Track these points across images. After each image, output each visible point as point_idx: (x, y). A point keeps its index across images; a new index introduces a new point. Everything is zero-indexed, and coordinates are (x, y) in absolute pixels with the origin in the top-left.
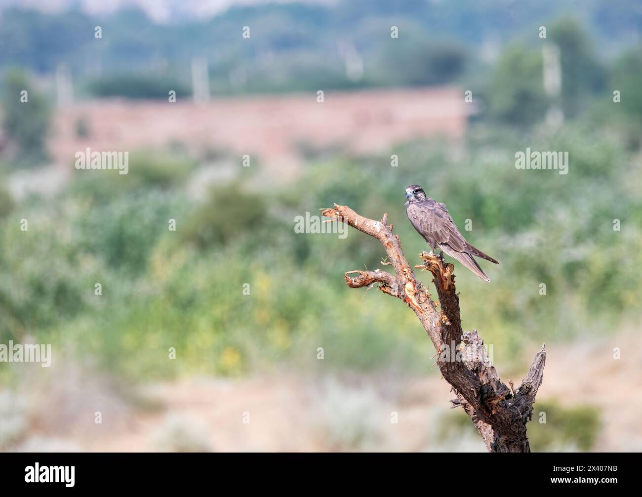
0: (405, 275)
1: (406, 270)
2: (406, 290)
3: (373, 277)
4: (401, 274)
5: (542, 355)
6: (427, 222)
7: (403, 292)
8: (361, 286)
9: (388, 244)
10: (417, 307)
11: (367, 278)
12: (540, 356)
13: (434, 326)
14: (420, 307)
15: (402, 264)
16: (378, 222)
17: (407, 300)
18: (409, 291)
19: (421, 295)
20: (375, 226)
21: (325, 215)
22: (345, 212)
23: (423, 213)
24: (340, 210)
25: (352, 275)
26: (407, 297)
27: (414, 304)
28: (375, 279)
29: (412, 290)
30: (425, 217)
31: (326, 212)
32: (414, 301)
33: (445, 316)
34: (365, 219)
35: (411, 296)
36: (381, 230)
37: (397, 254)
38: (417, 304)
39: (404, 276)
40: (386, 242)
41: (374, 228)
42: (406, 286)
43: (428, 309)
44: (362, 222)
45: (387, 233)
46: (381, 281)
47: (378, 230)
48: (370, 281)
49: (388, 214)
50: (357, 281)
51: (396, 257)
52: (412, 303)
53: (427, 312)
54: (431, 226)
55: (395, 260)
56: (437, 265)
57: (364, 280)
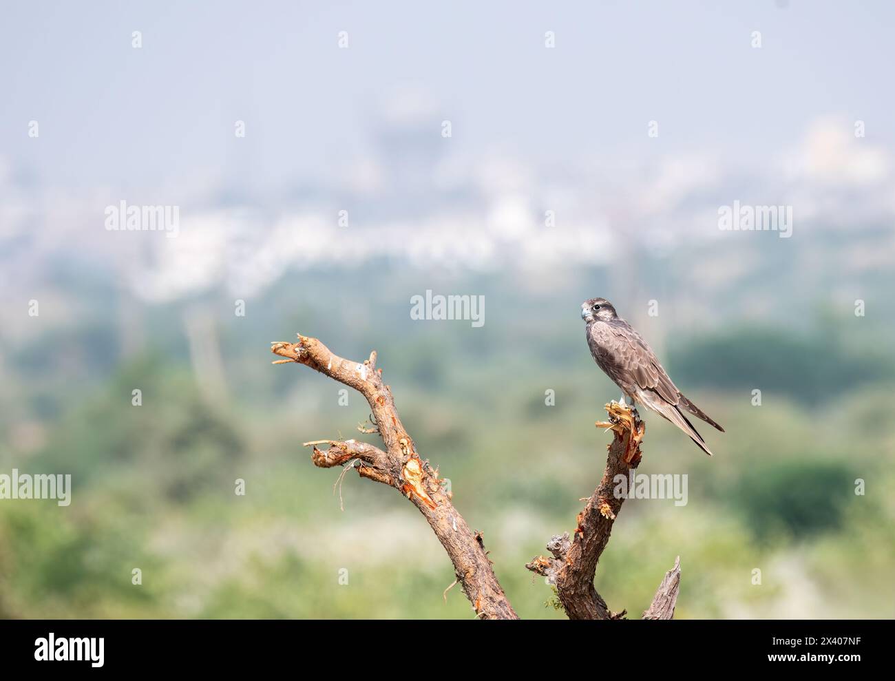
0: (402, 449)
1: (404, 441)
2: (406, 472)
3: (354, 451)
4: (397, 448)
5: (678, 576)
6: (625, 353)
7: (402, 475)
8: (334, 464)
9: (378, 400)
10: (425, 499)
11: (344, 452)
12: (674, 576)
13: (456, 529)
14: (430, 500)
15: (399, 431)
16: (363, 366)
17: (406, 488)
18: (412, 474)
19: (431, 481)
20: (359, 371)
21: (278, 351)
22: (315, 348)
23: (621, 338)
24: (308, 344)
25: (323, 446)
26: (408, 484)
27: (419, 495)
28: (357, 454)
29: (419, 472)
30: (624, 346)
31: (278, 348)
32: (420, 490)
33: (607, 505)
34: (342, 360)
35: (416, 482)
36: (368, 377)
37: (391, 416)
38: (424, 495)
39: (400, 451)
40: (375, 396)
41: (357, 374)
42: (408, 466)
43: (444, 503)
44: (338, 364)
45: (377, 383)
46: (363, 458)
47: (364, 377)
48: (348, 457)
49: (377, 352)
50: (330, 456)
51: (390, 420)
52: (417, 493)
53: (442, 507)
54: (632, 360)
55: (388, 425)
56: (629, 422)
57: (340, 456)
